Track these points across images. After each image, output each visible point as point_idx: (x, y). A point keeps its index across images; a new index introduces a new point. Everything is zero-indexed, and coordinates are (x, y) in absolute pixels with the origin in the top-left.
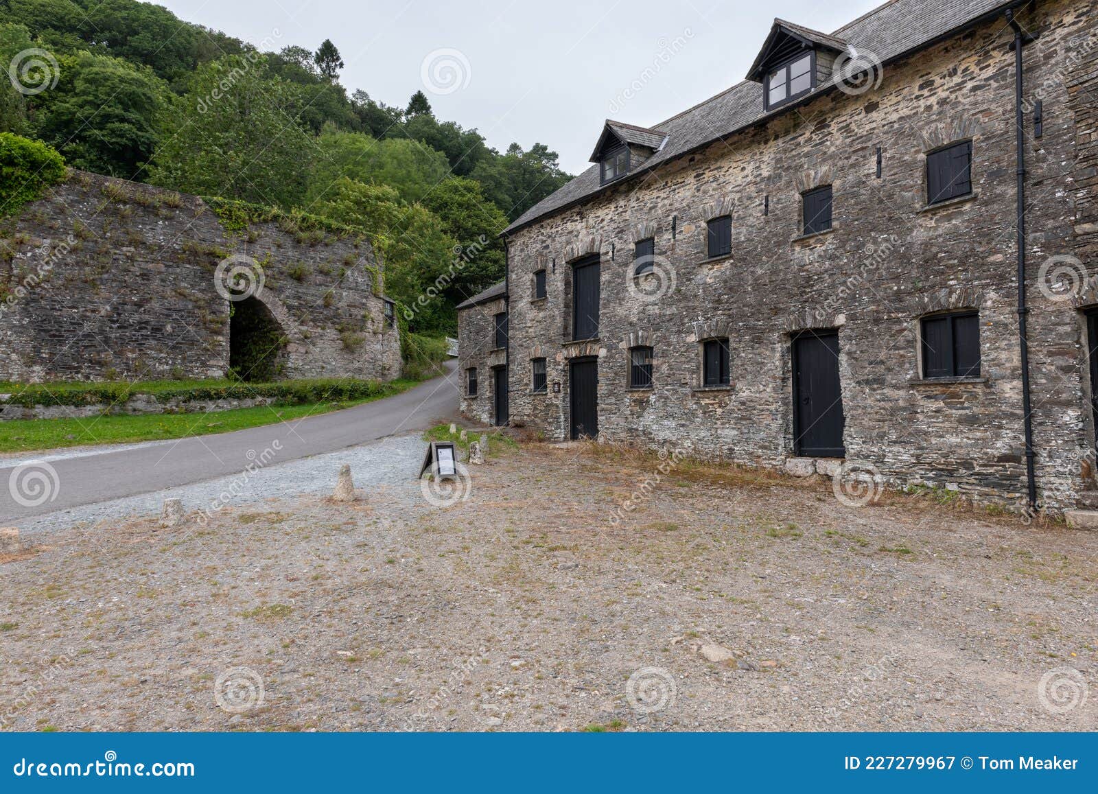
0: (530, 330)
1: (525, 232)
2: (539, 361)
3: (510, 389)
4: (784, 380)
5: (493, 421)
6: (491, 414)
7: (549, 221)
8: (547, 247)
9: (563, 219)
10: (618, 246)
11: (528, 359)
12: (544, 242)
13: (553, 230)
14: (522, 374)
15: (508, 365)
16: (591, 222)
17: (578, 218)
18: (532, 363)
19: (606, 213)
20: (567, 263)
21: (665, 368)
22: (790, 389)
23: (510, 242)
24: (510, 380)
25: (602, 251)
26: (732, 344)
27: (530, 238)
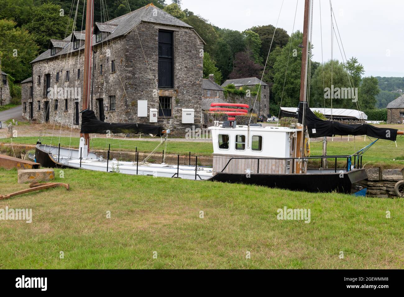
0: (37, 93)
1: (36, 63)
2: (39, 101)
3: (34, 109)
4: (74, 109)
5: (30, 119)
6: (29, 117)
7: (41, 62)
8: (40, 69)
9: (44, 62)
10: (54, 73)
11: (37, 101)
12: (40, 68)
13: (42, 65)
14: (35, 105)
15: (33, 102)
16: (49, 65)
17: (46, 63)
18: (38, 102)
19: (51, 63)
20: (45, 75)
21: (60, 105)
22: (75, 111)
23: (33, 65)
24: (33, 107)
25: (51, 74)
26: (68, 101)
27: (37, 66)
